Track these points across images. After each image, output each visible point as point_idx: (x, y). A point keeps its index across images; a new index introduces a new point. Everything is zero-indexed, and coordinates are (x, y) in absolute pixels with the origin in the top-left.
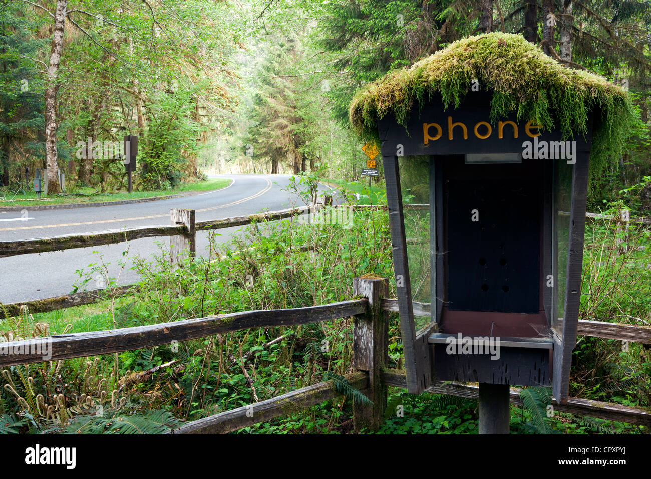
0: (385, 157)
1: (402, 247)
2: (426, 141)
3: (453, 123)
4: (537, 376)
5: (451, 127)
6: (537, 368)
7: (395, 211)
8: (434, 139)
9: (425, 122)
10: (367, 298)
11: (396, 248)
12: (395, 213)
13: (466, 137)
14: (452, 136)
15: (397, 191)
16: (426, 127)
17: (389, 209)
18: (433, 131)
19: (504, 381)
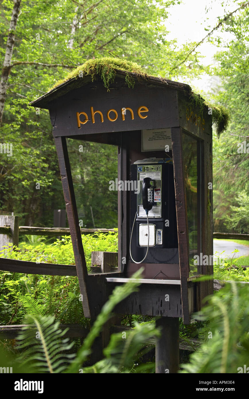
0: (56, 137)
2: (79, 125)
3: (94, 111)
5: (93, 114)
8: (84, 123)
9: (77, 112)
10: (100, 266)
13: (103, 121)
14: (94, 120)
15: (64, 161)
16: (78, 115)
19: (160, 313)
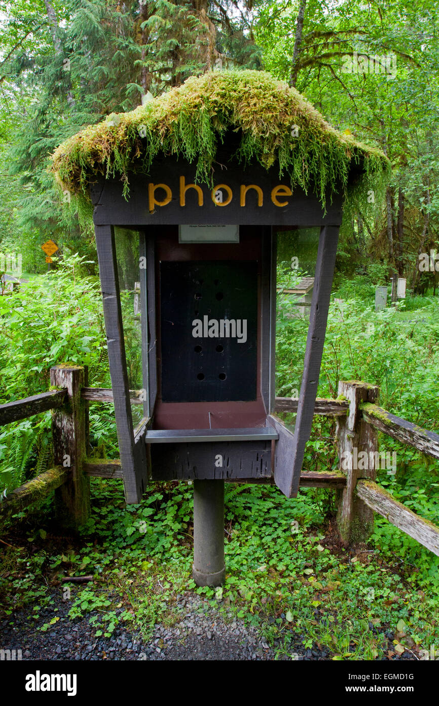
0: (98, 225)
1: (119, 338)
2: (152, 207)
3: (186, 184)
4: (259, 467)
5: (184, 189)
6: (259, 459)
7: (111, 294)
8: (162, 204)
9: (152, 182)
11: (112, 340)
12: (110, 297)
13: (201, 204)
14: (184, 201)
15: (113, 270)
16: (152, 188)
17: (103, 293)
18: (160, 195)
19: (225, 475)
